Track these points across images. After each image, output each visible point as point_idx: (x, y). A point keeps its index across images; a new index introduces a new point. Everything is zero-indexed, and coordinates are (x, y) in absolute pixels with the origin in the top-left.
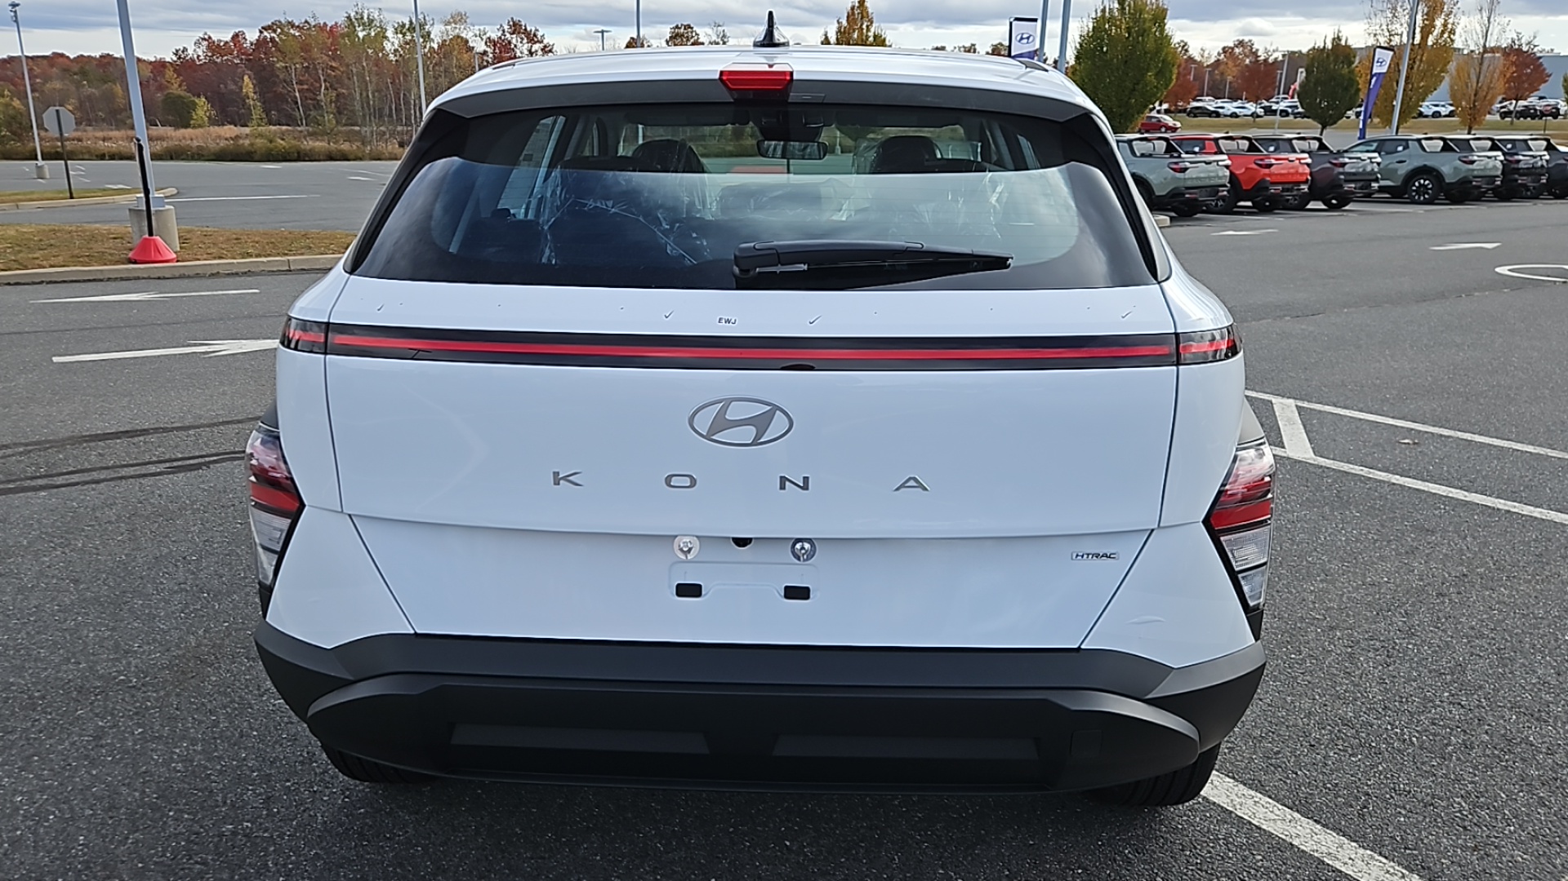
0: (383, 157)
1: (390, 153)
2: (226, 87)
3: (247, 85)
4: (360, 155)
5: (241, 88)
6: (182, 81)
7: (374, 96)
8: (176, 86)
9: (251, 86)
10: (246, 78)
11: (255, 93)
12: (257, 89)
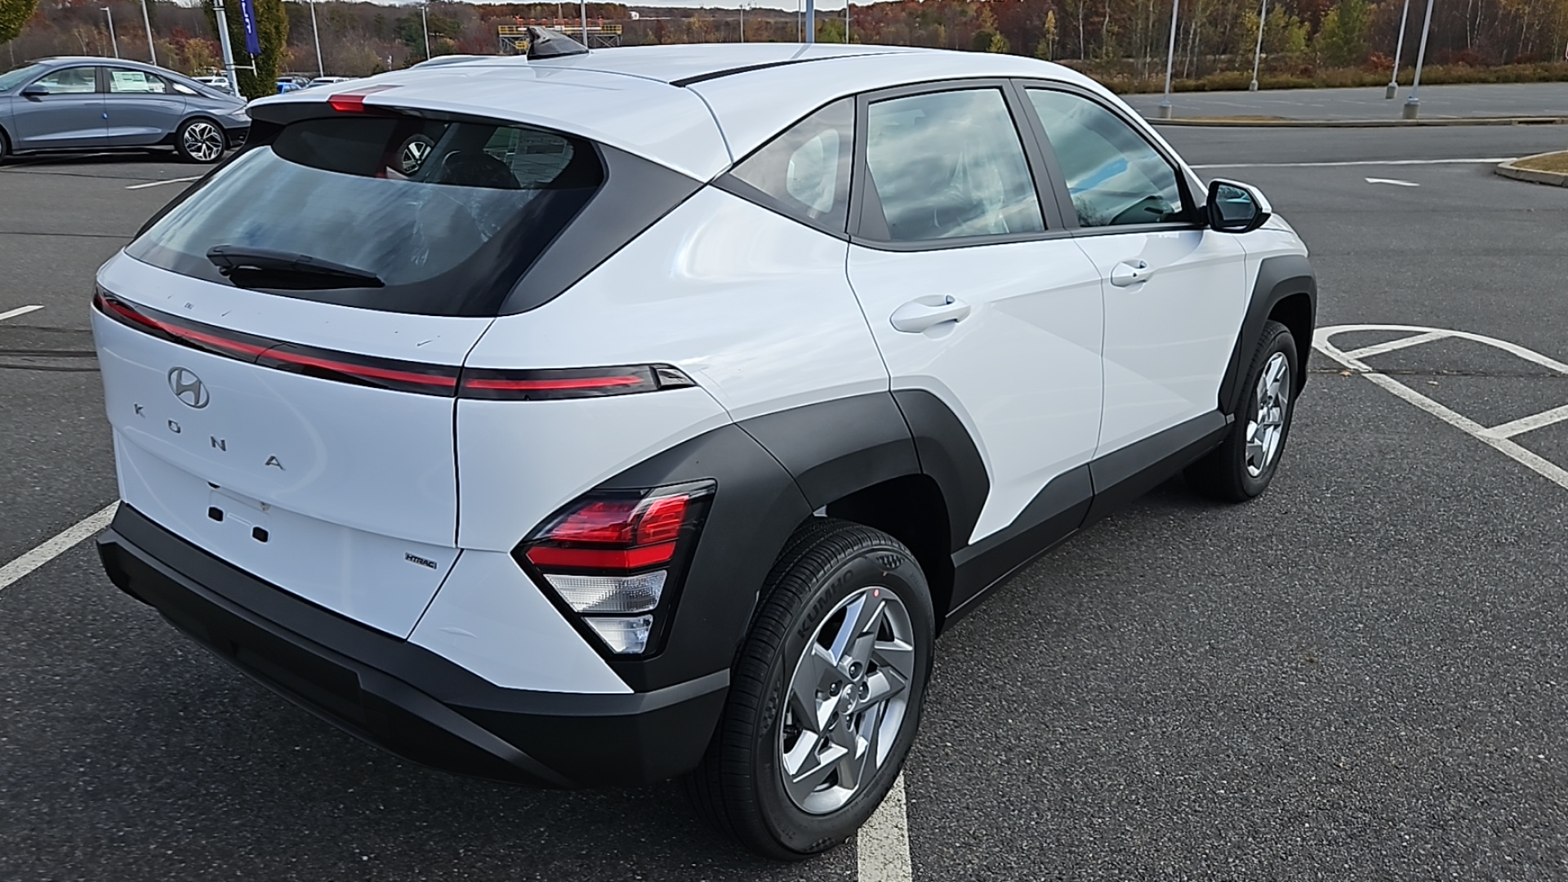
0: (1149, 90)
1: (1156, 86)
2: (1031, 23)
3: (1050, 20)
4: (1126, 89)
5: (1044, 24)
6: (995, 19)
7: (1153, 26)
8: (989, 24)
9: (1053, 21)
10: (1050, 14)
11: (1055, 28)
12: (1058, 24)
